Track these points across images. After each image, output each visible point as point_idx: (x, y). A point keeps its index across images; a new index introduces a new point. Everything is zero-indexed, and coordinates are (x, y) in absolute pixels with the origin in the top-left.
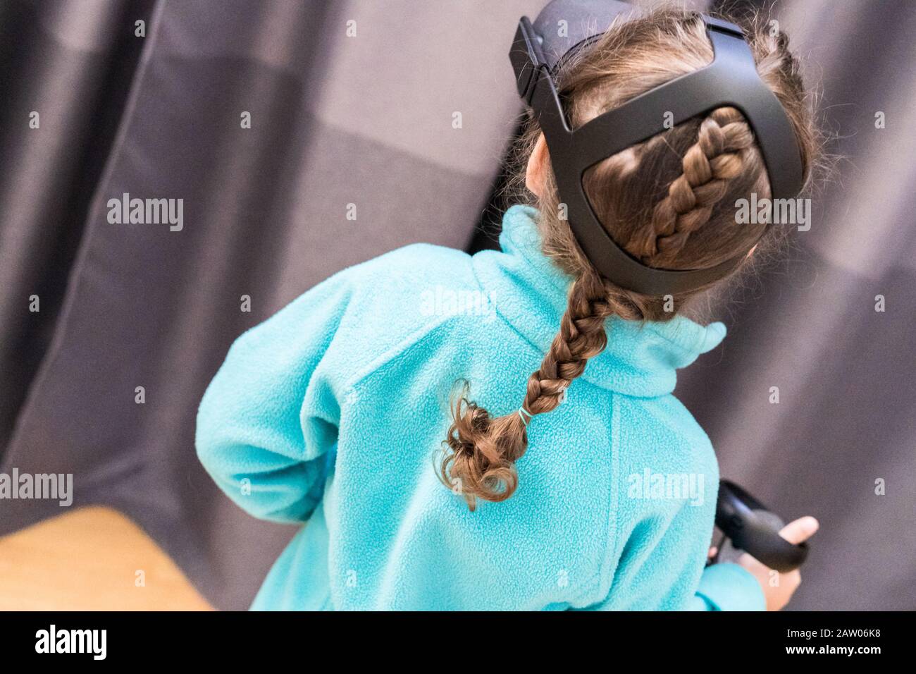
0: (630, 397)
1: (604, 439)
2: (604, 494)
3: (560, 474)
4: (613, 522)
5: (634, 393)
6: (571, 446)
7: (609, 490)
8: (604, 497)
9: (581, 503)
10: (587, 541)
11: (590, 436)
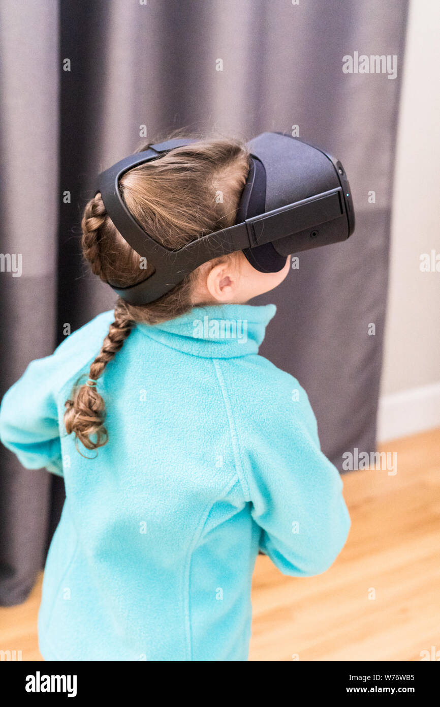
0: (225, 359)
1: (215, 388)
2: (225, 421)
3: (195, 415)
4: (234, 436)
5: (225, 355)
6: (197, 397)
7: (227, 417)
8: (225, 423)
9: (212, 430)
10: (221, 451)
11: (206, 388)
